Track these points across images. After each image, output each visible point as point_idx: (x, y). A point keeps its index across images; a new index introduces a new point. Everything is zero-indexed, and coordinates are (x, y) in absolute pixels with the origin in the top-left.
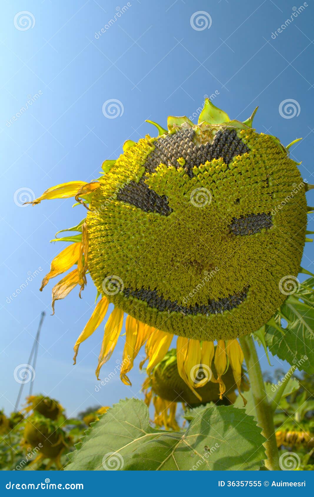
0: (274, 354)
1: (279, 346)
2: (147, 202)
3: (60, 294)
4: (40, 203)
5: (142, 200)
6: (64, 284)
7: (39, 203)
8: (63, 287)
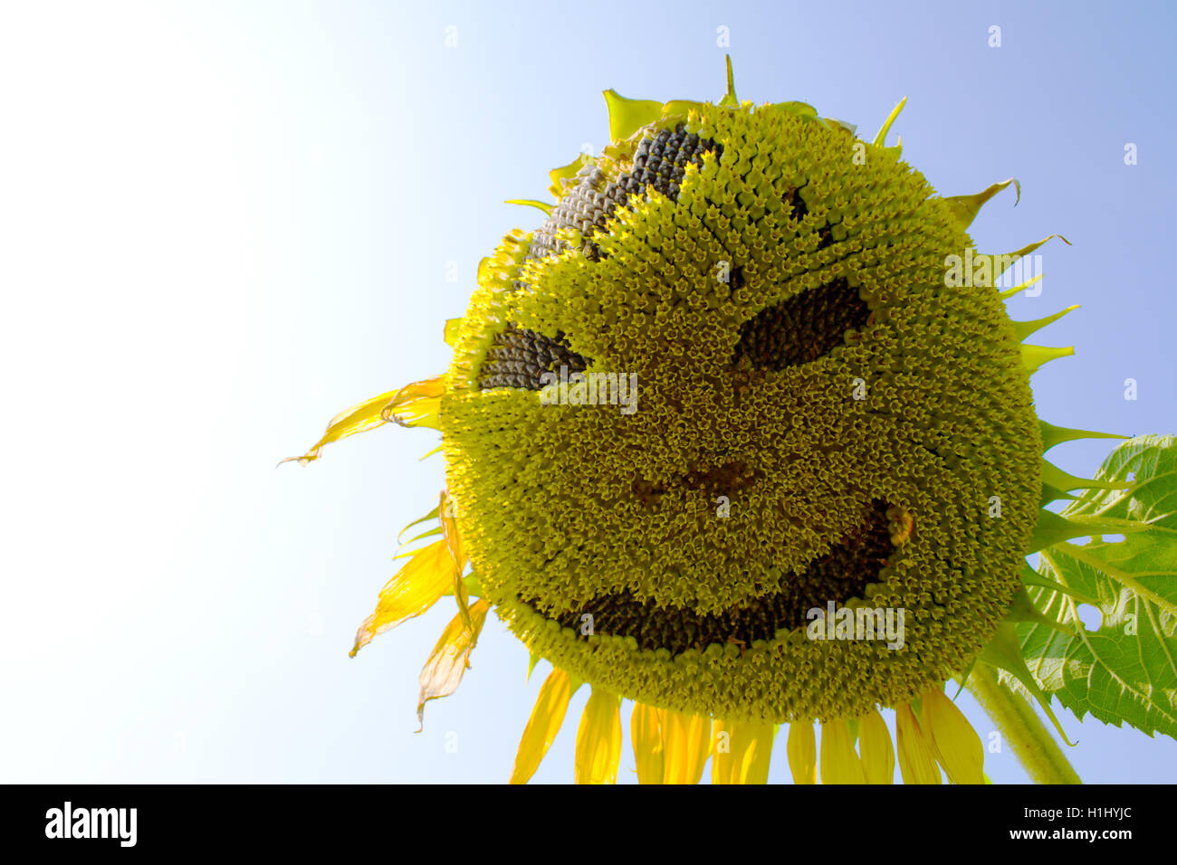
0: (1080, 715)
1: (1089, 685)
2: (534, 367)
3: (441, 686)
4: (321, 456)
5: (524, 369)
6: (442, 656)
7: (318, 459)
8: (443, 663)
